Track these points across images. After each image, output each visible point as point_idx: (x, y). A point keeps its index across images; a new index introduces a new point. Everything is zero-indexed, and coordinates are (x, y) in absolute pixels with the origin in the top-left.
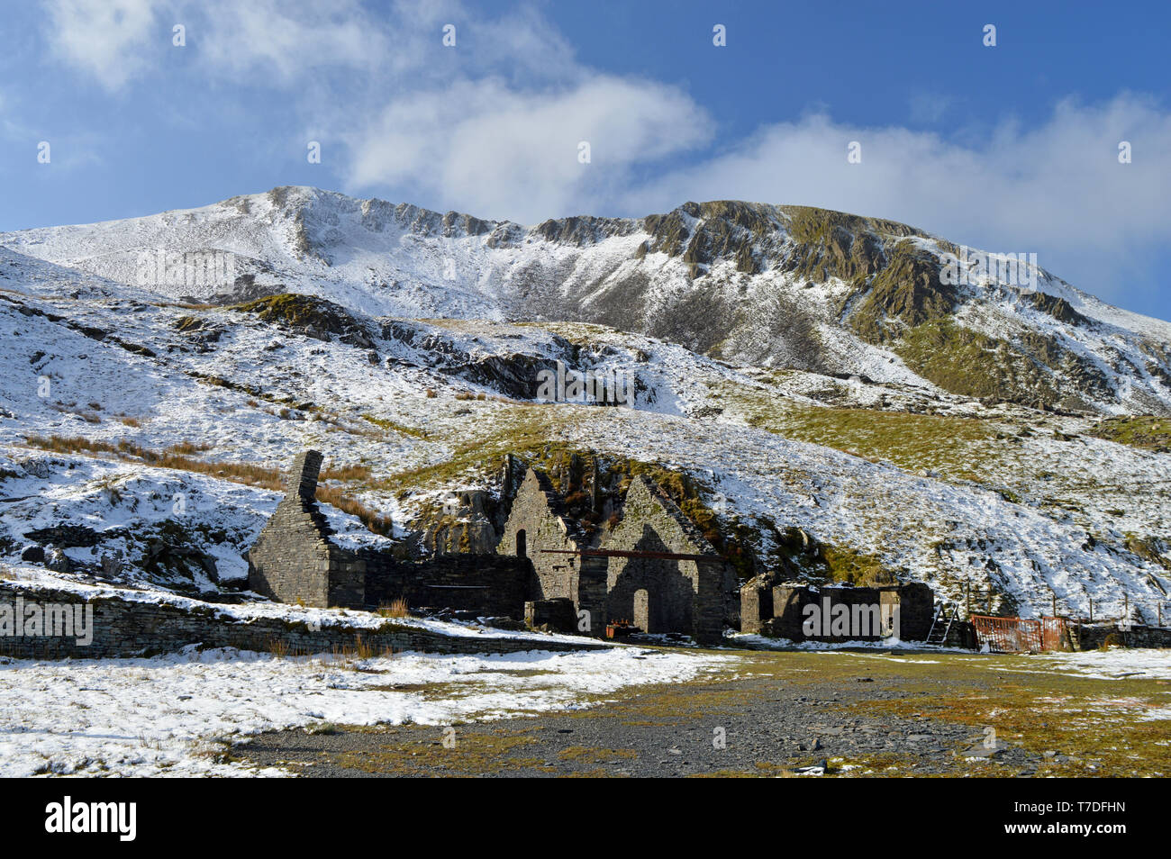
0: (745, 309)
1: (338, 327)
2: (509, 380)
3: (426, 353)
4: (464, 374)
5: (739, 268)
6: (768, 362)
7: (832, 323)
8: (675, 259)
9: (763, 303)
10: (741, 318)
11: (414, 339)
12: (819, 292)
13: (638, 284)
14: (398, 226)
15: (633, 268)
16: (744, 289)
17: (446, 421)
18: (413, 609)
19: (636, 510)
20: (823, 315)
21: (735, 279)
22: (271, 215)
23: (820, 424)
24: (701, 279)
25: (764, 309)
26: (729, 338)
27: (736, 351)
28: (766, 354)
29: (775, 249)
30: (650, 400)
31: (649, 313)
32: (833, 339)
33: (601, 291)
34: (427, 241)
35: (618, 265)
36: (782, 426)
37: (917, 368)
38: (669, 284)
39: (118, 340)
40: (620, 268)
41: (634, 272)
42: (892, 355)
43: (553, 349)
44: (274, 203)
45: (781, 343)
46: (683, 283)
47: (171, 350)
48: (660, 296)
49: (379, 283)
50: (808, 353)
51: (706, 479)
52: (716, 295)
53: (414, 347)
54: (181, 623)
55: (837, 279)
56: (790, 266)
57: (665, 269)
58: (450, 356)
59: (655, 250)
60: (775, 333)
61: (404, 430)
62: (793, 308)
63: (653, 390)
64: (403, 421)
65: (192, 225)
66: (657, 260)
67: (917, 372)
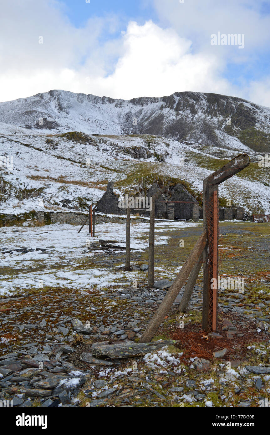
0: (193, 125)
1: (88, 141)
2: (133, 154)
3: (111, 147)
4: (122, 152)
5: (191, 112)
6: (200, 141)
7: (219, 129)
8: (171, 110)
9: (198, 123)
10: (192, 128)
11: (107, 143)
12: (215, 120)
13: (161, 117)
14: (88, 101)
15: (159, 113)
16: (192, 119)
17: (122, 167)
18: (140, 215)
19: (177, 192)
20: (216, 127)
21: (190, 116)
22: (50, 99)
23: (217, 165)
24: (180, 116)
25: (199, 125)
26: (188, 134)
27: (190, 138)
28: (199, 139)
29: (202, 106)
30: (170, 158)
31: (164, 127)
32: (219, 134)
33: (150, 120)
34: (97, 105)
35: (155, 112)
36: (207, 165)
37: (244, 143)
38: (170, 117)
39: (33, 147)
40: (155, 113)
41: (159, 114)
42: (236, 139)
43: (144, 144)
44: (50, 95)
45: (204, 135)
46: (175, 118)
47: (47, 149)
48: (167, 121)
49: (83, 119)
50: (212, 139)
51: (191, 182)
52: (184, 121)
53: (108, 145)
54: (102, 218)
55: (221, 116)
56: (206, 112)
57: (169, 113)
58: (117, 148)
59: (165, 107)
60: (202, 132)
61: (111, 170)
62: (207, 124)
63: (171, 155)
64: (111, 167)
65: (26, 103)
66: (166, 111)
67: (244, 144)
